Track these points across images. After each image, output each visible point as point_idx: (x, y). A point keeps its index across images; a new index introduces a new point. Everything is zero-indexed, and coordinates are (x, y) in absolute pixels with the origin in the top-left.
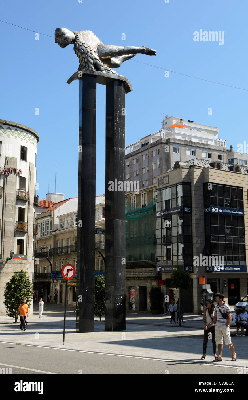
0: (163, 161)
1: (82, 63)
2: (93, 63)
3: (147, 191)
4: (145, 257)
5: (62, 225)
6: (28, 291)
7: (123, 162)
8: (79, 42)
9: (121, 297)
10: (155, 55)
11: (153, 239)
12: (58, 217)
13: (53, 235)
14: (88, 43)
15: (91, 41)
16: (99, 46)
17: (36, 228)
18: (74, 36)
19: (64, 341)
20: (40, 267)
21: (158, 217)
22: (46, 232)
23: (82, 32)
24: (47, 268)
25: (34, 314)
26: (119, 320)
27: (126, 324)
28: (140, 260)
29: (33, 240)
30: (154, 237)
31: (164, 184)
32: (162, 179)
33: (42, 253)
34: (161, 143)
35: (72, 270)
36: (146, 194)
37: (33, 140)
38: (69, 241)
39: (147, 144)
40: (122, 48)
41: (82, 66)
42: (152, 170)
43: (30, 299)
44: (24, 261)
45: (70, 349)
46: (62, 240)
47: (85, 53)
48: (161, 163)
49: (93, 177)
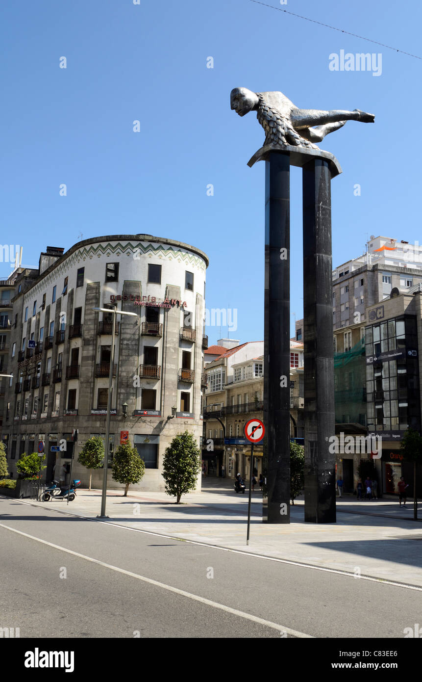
0: (369, 294)
1: (269, 135)
2: (284, 134)
3: (352, 330)
4: (350, 418)
5: (237, 377)
6: (194, 460)
7: (329, 274)
8: (265, 106)
9: (330, 473)
10: (373, 122)
11: (362, 394)
12: (234, 366)
13: (226, 389)
14: (277, 108)
15: (281, 105)
16: (292, 111)
17: (205, 378)
18: (257, 99)
19: (248, 539)
20: (210, 431)
21: (369, 364)
22: (217, 386)
23: (268, 93)
24: (218, 432)
25: (202, 491)
26: (325, 507)
27: (337, 513)
28: (343, 422)
29: (202, 393)
30: (364, 392)
31: (378, 319)
32: (374, 311)
33: (212, 412)
34: (366, 271)
35: (260, 428)
36: (351, 334)
37: (201, 264)
38: (247, 397)
39: (346, 273)
40: (325, 113)
41: (269, 139)
42: (354, 306)
43: (197, 471)
44: (190, 421)
45: (260, 555)
46: (238, 395)
47: (272, 121)
48: (366, 297)
49: (287, 296)
